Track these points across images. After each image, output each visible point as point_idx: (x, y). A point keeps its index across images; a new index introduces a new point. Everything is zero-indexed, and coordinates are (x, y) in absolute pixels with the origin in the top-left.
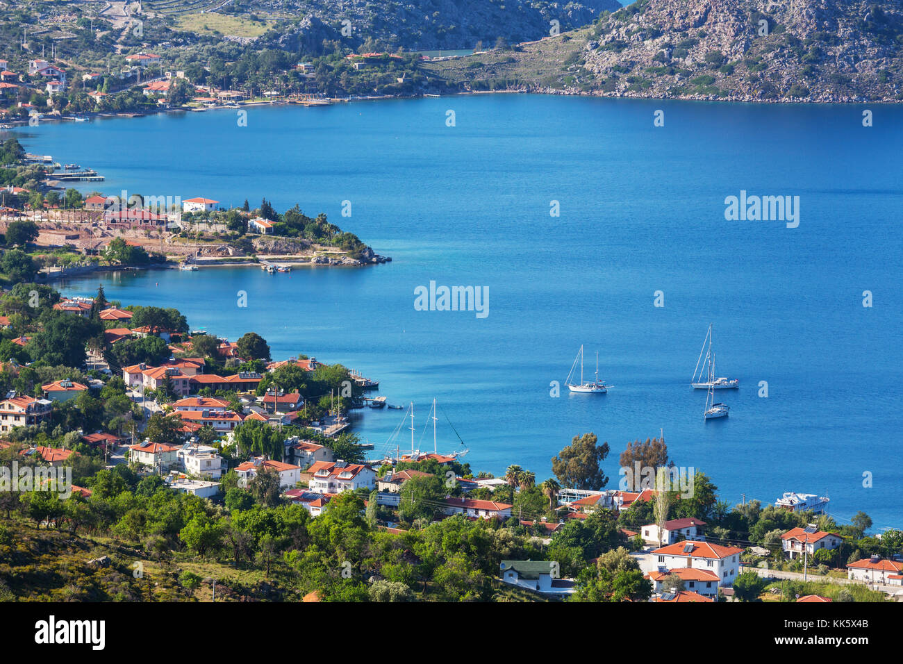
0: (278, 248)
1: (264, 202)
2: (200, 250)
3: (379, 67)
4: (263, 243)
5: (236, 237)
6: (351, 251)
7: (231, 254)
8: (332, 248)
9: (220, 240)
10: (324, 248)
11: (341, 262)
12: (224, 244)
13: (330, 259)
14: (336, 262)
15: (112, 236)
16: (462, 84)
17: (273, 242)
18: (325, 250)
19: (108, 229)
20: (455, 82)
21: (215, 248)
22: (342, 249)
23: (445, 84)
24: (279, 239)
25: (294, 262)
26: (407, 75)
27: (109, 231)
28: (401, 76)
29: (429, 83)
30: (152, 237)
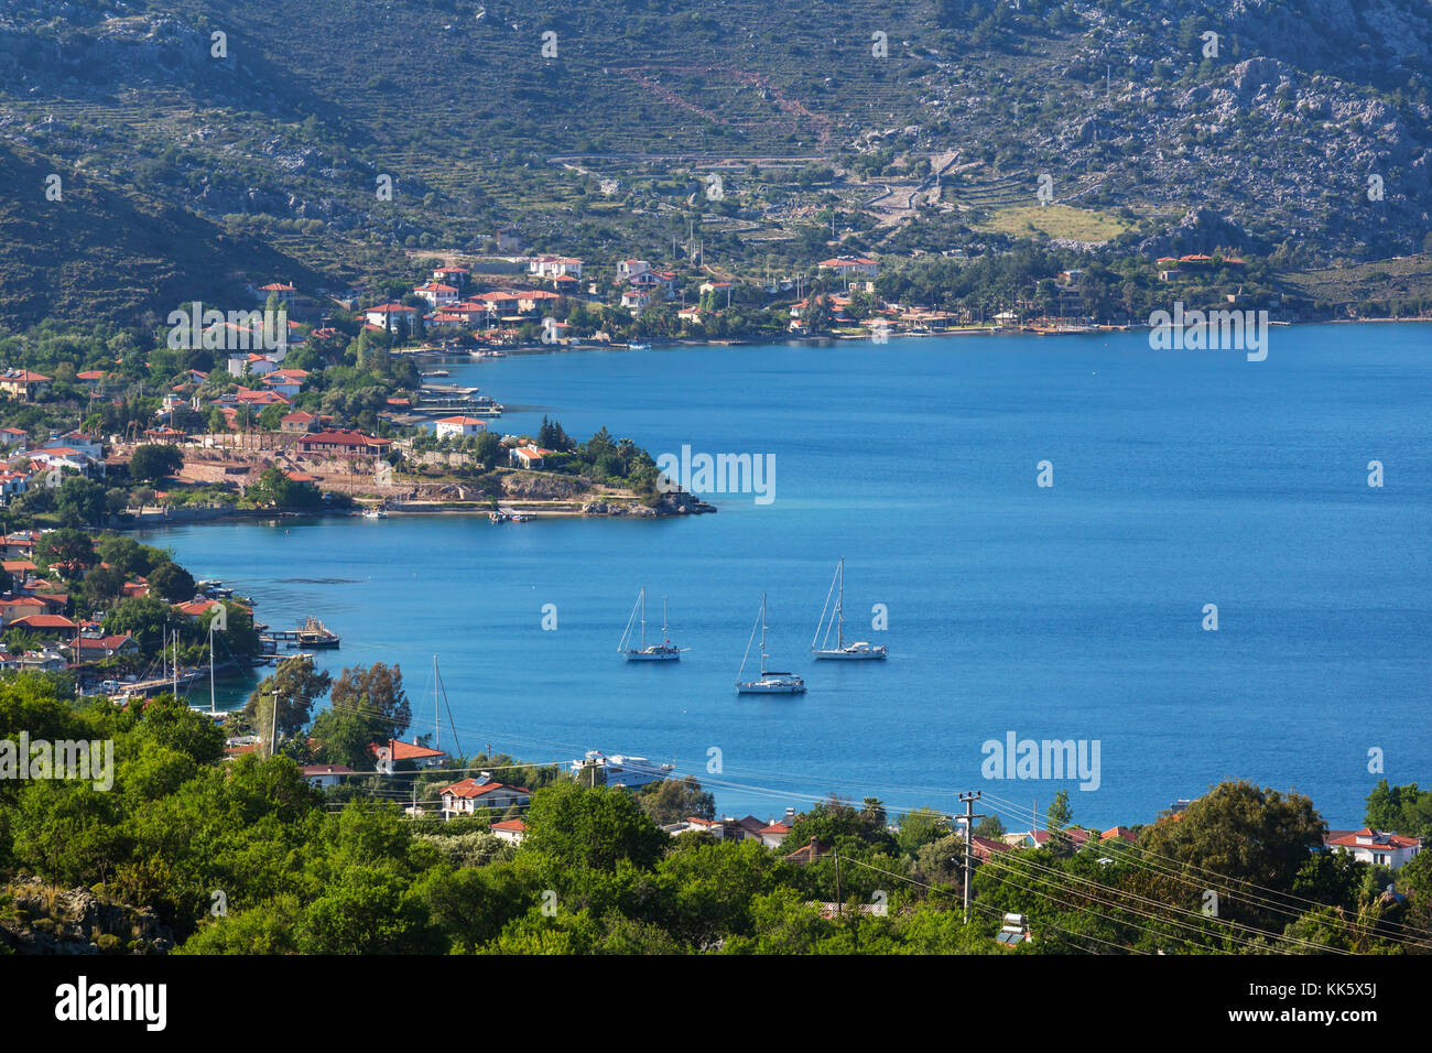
0: (539, 489)
1: (546, 421)
2: (417, 490)
3: (1202, 277)
4: (517, 482)
5: (481, 472)
6: (647, 495)
7: (462, 497)
8: (621, 491)
9: (452, 477)
10: (610, 491)
11: (625, 511)
12: (454, 481)
13: (609, 506)
14: (618, 510)
15: (303, 470)
16: (1343, 306)
17: (533, 480)
18: (611, 494)
19: (299, 459)
20: (1330, 304)
21: (440, 487)
22: (635, 492)
23: (1312, 307)
24: (543, 476)
25: (556, 510)
26: (1246, 290)
27: (300, 463)
28: (1234, 292)
29: (1282, 304)
30: (357, 472)
